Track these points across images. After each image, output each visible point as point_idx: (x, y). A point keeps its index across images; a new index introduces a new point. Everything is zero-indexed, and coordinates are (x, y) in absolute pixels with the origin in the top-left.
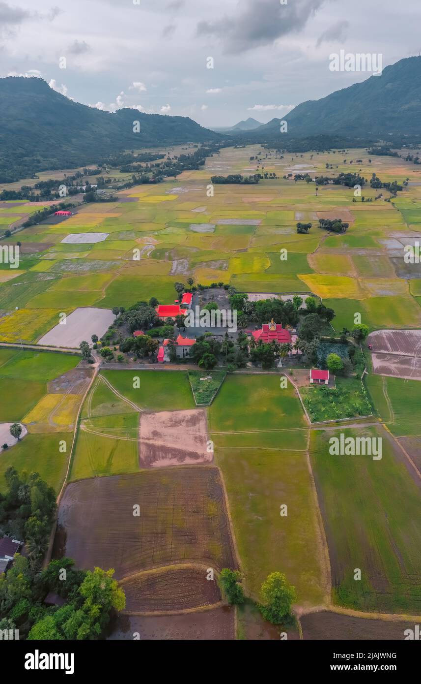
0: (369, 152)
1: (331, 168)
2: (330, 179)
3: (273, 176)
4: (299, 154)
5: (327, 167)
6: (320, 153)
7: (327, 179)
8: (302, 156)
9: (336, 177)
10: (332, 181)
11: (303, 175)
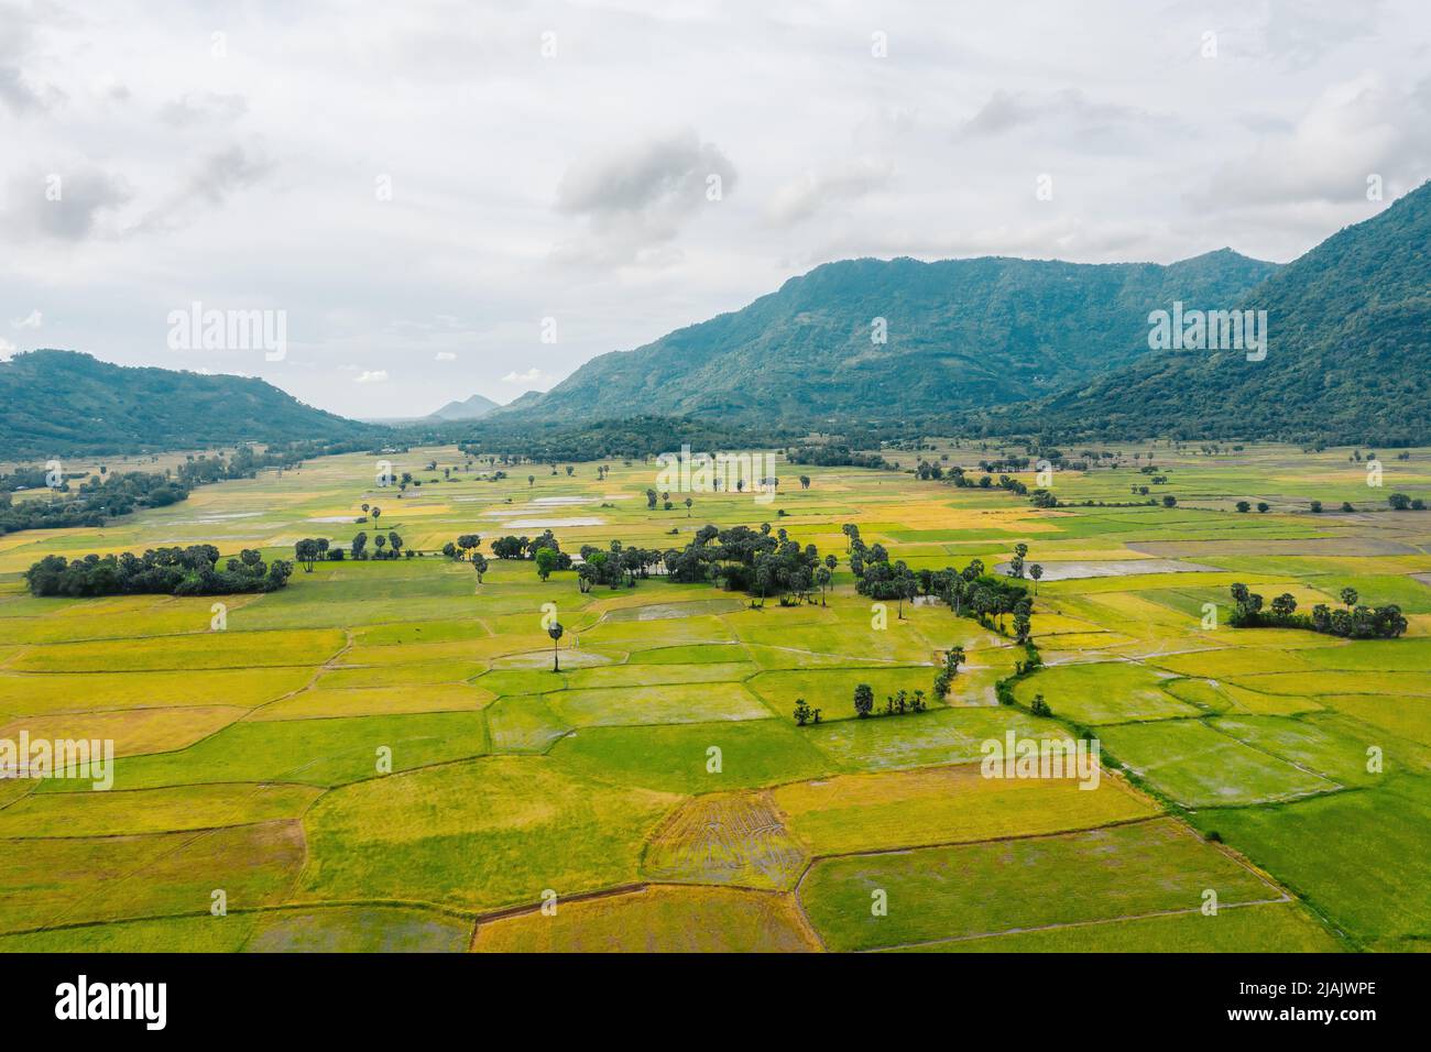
0: (791, 458)
1: (668, 507)
2: (654, 557)
3: (388, 547)
4: (561, 468)
5: (653, 503)
6: (636, 463)
7: (637, 559)
8: (570, 471)
9: (681, 543)
10: (662, 563)
11: (532, 538)
